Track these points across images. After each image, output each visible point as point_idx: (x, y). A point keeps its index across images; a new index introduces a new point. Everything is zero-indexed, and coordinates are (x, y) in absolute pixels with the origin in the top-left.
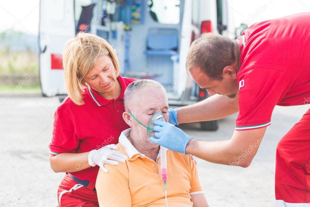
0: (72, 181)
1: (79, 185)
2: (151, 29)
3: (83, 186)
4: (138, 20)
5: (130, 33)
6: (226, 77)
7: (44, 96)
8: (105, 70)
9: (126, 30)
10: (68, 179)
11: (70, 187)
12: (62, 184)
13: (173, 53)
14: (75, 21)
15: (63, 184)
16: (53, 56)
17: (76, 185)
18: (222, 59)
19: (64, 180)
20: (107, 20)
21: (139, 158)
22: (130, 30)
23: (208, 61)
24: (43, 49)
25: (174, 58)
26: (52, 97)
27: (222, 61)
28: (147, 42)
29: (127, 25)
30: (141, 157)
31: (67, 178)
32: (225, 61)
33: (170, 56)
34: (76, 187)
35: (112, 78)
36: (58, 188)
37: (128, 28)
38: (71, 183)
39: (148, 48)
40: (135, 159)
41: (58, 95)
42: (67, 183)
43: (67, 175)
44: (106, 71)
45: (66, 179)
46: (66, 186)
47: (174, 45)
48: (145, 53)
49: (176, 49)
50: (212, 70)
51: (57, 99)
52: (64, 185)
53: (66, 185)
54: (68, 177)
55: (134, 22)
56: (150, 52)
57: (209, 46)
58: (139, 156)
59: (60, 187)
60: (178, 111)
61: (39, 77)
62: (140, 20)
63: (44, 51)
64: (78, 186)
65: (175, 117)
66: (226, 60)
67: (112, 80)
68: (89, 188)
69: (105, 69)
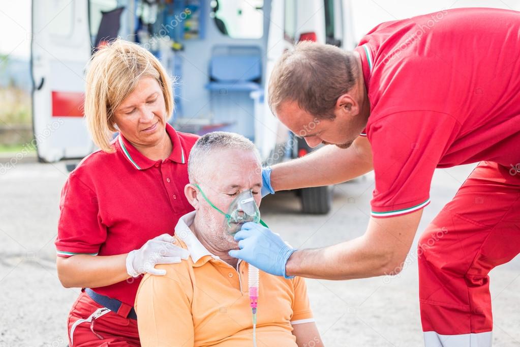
0: (92, 303)
1: (104, 309)
2: (215, 48)
3: (110, 310)
4: (195, 32)
5: (182, 54)
6: (341, 112)
7: (41, 160)
8: (149, 101)
9: (174, 50)
10: (84, 300)
11: (88, 313)
12: (75, 308)
13: (253, 86)
14: (91, 36)
15: (77, 309)
16: (54, 94)
17: (99, 310)
18: (333, 84)
19: (79, 302)
20: (143, 34)
21: (210, 262)
22: (182, 49)
23: (310, 88)
24: (38, 83)
25: (255, 95)
26: (54, 162)
27: (333, 86)
28: (210, 70)
29: (176, 42)
30: (214, 261)
31: (84, 298)
32: (338, 86)
33: (248, 92)
34: (98, 313)
35: (159, 117)
36: (68, 316)
37: (178, 46)
38: (90, 307)
39: (212, 80)
40: (203, 264)
41: (63, 159)
42: (83, 307)
43: (84, 294)
44: (152, 104)
45: (81, 301)
46: (82, 312)
47: (255, 74)
48: (207, 87)
49: (258, 81)
50: (318, 103)
51: (62, 166)
52: (79, 311)
53: (83, 310)
54: (85, 296)
55: (188, 35)
56: (215, 86)
57: (310, 64)
58: (209, 259)
59: (72, 314)
60: (271, 171)
61: (33, 129)
62: (198, 33)
63: (40, 87)
64: (102, 311)
65: (267, 181)
66: (340, 83)
67: (159, 120)
68: (120, 314)
69: (150, 99)
